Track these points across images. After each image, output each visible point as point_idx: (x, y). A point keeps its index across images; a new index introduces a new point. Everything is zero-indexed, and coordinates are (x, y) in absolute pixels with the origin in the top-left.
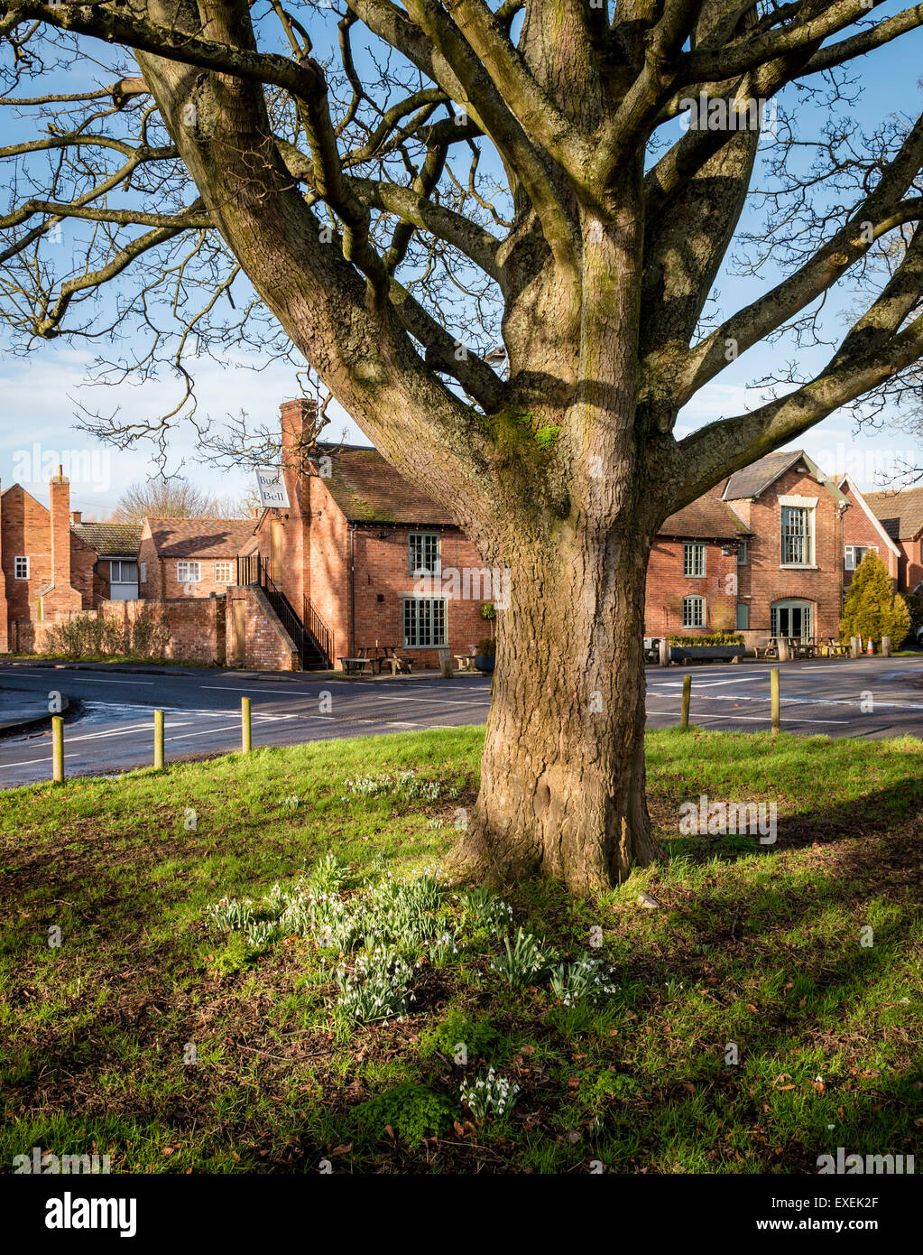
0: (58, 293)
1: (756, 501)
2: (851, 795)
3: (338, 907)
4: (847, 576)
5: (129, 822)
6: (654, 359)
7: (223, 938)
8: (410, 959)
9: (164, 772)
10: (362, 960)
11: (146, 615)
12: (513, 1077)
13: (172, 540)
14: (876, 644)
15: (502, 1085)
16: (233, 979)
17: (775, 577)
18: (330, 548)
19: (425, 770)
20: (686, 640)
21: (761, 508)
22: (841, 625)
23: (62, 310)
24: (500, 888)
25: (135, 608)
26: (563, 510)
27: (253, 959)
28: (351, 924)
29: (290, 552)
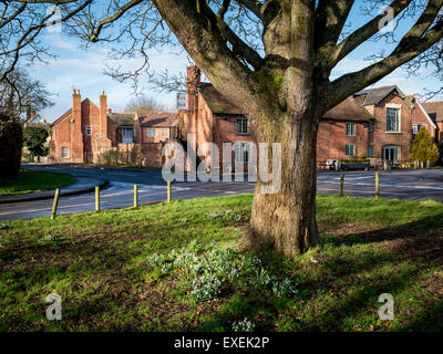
0: (97, 25)
1: (376, 106)
2: (404, 222)
3: (196, 259)
4: (414, 136)
5: (122, 226)
6: (322, 50)
7: (153, 269)
8: (220, 278)
9: (137, 208)
10: (202, 278)
11: (135, 149)
12: (253, 321)
13: (146, 120)
14: (425, 164)
15: (249, 324)
16: (154, 284)
17: (383, 136)
18: (205, 124)
19: (236, 209)
20: (347, 161)
21: (378, 109)
22: (410, 156)
23: (99, 32)
24: (257, 254)
25: (131, 146)
26: (284, 108)
27: (162, 277)
28: (199, 265)
29: (190, 125)
